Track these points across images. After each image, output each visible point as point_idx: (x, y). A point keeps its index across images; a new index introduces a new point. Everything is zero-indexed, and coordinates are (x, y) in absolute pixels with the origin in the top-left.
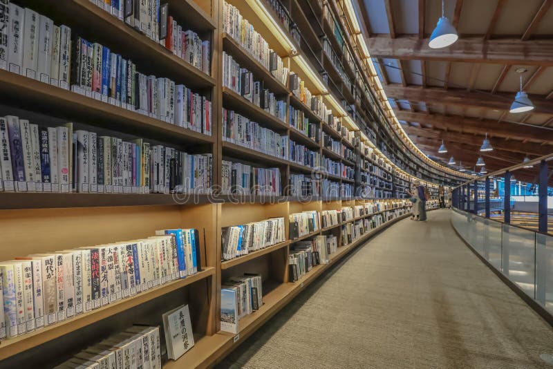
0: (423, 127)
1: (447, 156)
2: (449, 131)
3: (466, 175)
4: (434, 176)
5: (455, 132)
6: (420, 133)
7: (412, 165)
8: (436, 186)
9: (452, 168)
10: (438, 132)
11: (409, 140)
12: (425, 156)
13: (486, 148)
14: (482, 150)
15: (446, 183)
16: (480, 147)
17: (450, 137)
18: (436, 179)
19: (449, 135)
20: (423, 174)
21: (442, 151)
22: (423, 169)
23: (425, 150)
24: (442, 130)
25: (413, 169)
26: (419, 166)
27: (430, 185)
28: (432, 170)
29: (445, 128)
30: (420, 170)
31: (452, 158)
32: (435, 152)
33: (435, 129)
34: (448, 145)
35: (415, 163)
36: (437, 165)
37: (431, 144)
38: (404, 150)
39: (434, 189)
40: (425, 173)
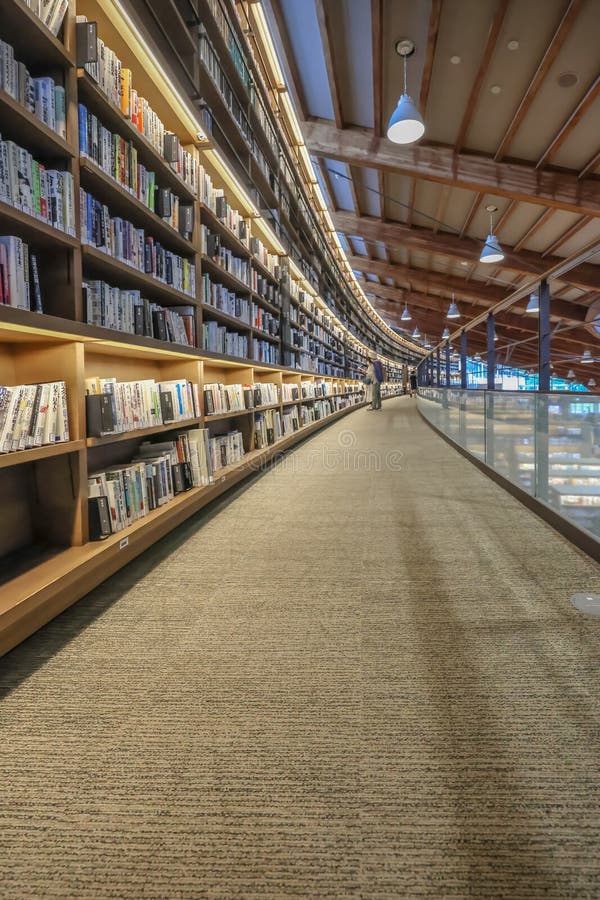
0: (383, 283)
2: (413, 291)
4: (397, 353)
5: (419, 293)
6: (379, 293)
7: (369, 335)
8: (400, 366)
9: (416, 343)
10: (400, 291)
11: (367, 301)
12: (387, 326)
13: (453, 314)
14: (449, 316)
15: (410, 362)
16: (446, 314)
17: (414, 300)
18: (399, 357)
19: (413, 296)
20: (383, 350)
21: (406, 318)
22: (384, 342)
23: (385, 317)
24: (404, 289)
25: (372, 342)
26: (378, 338)
27: (392, 364)
28: (395, 345)
29: (407, 285)
30: (381, 343)
31: (416, 328)
32: (398, 319)
33: (398, 287)
34: (413, 310)
35: (374, 333)
36: (399, 338)
37: (393, 309)
38: (360, 313)
39: (397, 369)
40: (387, 348)
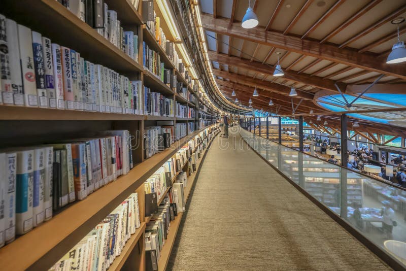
0: (224, 80)
1: (234, 98)
2: (238, 84)
3: (241, 108)
4: (228, 109)
5: (241, 85)
6: (223, 84)
7: (218, 102)
9: (236, 104)
10: (232, 84)
11: (217, 87)
12: (224, 97)
13: (256, 95)
14: (254, 96)
15: (233, 112)
16: (252, 94)
17: (238, 87)
19: (237, 86)
21: (234, 95)
24: (234, 83)
25: (219, 105)
26: (221, 103)
29: (236, 81)
30: (222, 106)
31: (237, 99)
32: (230, 95)
33: (231, 82)
34: (236, 91)
36: (229, 102)
37: (228, 90)
40: (224, 107)
